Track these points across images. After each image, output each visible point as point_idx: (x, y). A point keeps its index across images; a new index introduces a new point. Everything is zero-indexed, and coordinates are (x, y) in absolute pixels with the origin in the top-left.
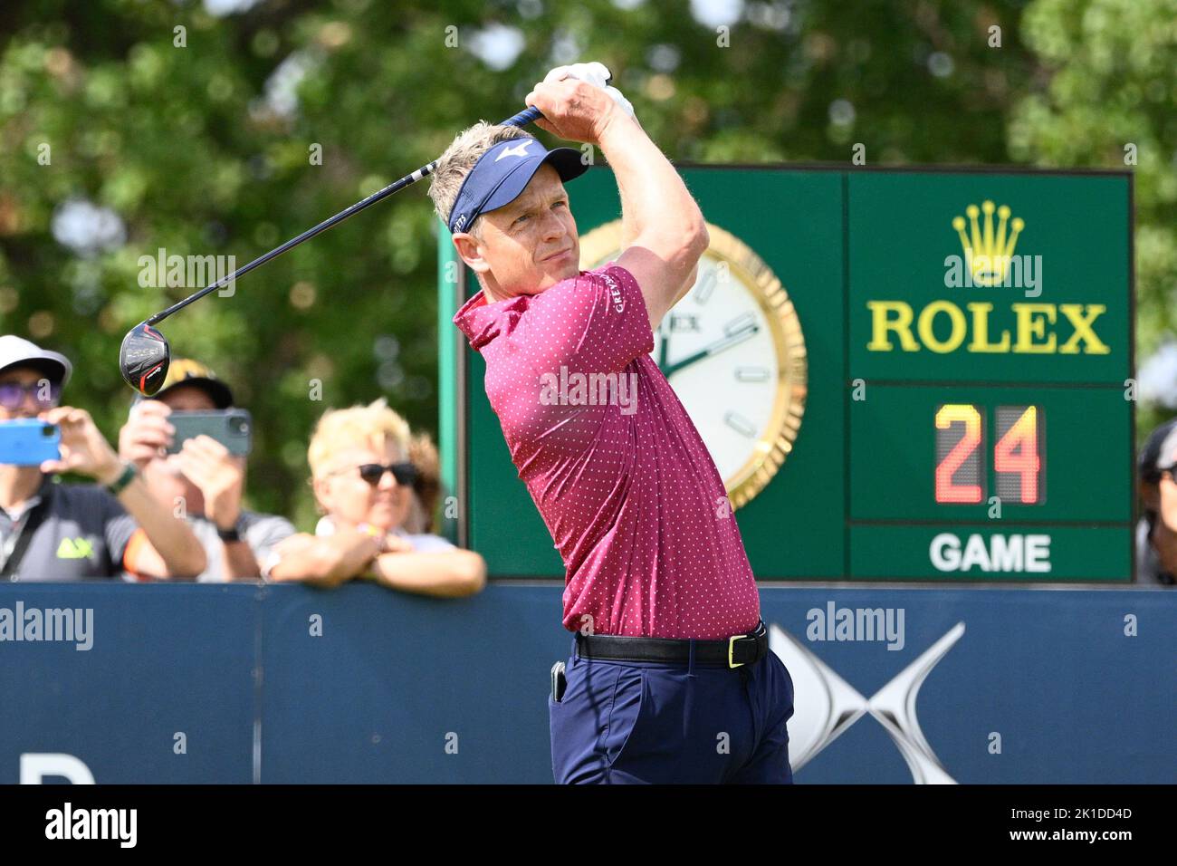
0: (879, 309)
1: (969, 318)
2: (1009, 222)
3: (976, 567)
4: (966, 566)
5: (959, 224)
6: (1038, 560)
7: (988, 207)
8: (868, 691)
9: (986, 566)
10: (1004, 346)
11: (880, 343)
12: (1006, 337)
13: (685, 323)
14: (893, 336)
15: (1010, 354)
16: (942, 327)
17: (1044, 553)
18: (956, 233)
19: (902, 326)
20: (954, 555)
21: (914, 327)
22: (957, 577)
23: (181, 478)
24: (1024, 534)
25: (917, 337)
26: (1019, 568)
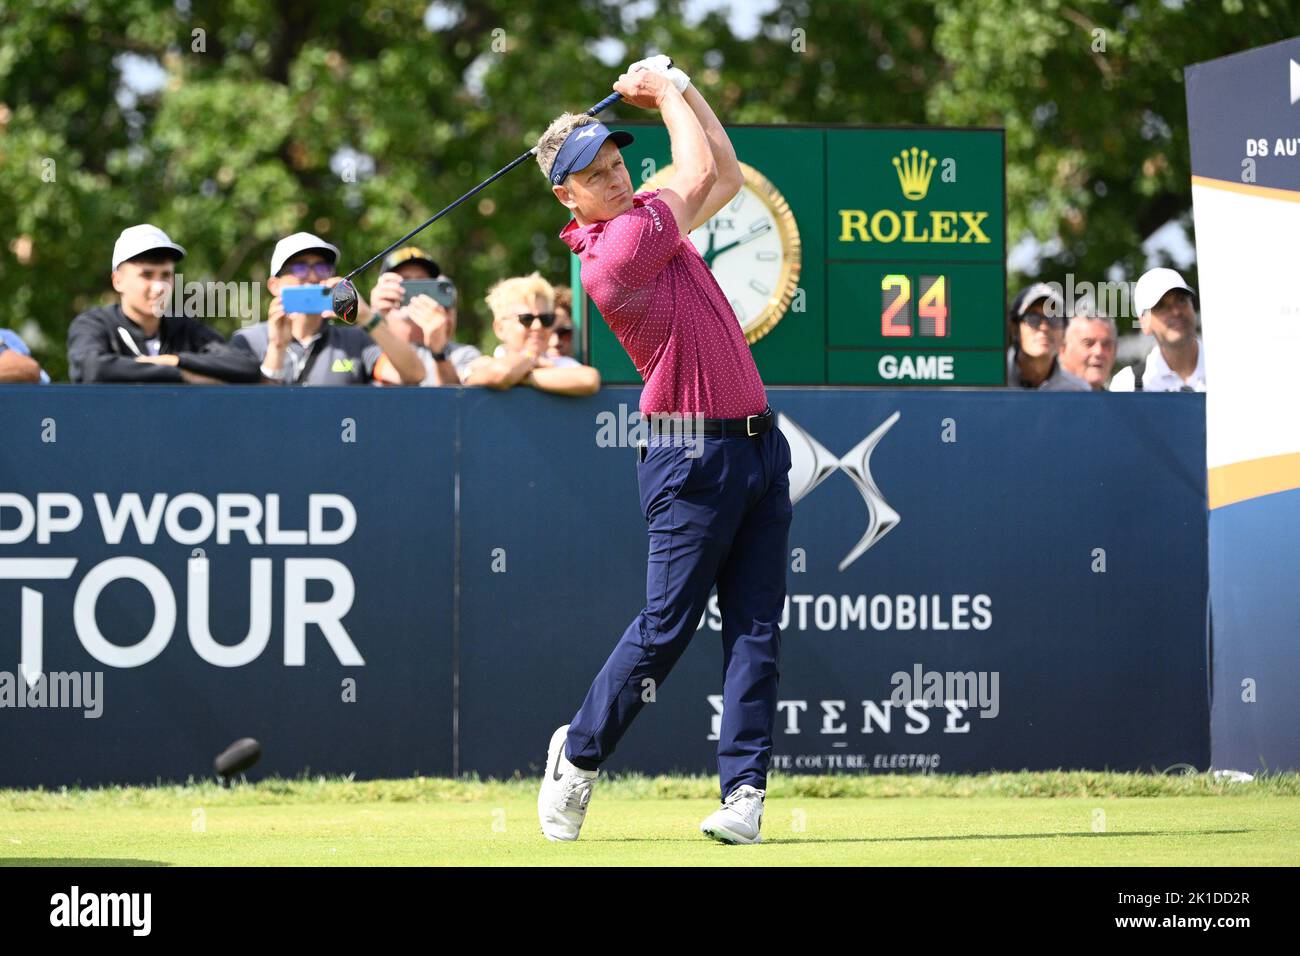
0: (846, 215)
1: (903, 220)
2: (928, 160)
3: (907, 377)
4: (901, 376)
5: (896, 161)
6: (946, 372)
7: (915, 151)
8: (839, 455)
9: (913, 376)
10: (924, 238)
11: (847, 236)
12: (926, 232)
13: (725, 224)
14: (855, 232)
15: (928, 243)
16: (886, 226)
17: (950, 368)
18: (895, 167)
19: (860, 226)
20: (893, 369)
21: (868, 227)
22: (895, 382)
23: (409, 321)
24: (937, 356)
25: (870, 233)
26: (934, 377)
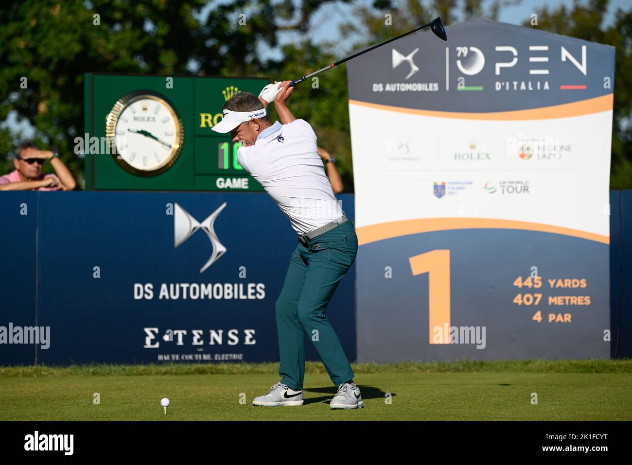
3: (229, 187)
4: (226, 187)
5: (224, 92)
6: (245, 185)
7: (232, 88)
8: (201, 221)
9: (231, 187)
11: (203, 125)
13: (151, 119)
14: (206, 123)
17: (247, 183)
18: (223, 95)
19: (209, 120)
20: (223, 184)
21: (212, 121)
22: (223, 190)
24: (241, 178)
26: (240, 187)
